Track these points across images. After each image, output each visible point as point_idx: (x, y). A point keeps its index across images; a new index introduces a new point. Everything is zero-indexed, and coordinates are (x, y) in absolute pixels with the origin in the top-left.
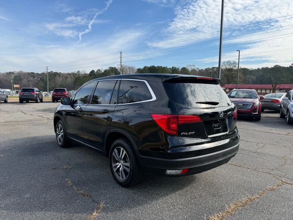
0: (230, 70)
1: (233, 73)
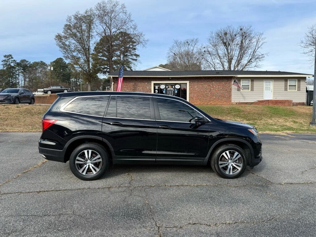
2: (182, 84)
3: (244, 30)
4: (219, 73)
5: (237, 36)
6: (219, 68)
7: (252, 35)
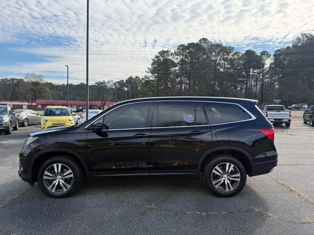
0: (37, 84)
1: (40, 87)
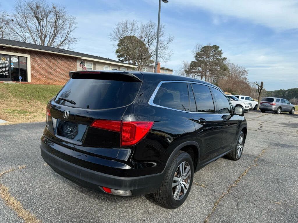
2: (20, 58)
3: (58, 9)
4: (62, 51)
5: (51, 13)
6: (30, 41)
7: (66, 17)
